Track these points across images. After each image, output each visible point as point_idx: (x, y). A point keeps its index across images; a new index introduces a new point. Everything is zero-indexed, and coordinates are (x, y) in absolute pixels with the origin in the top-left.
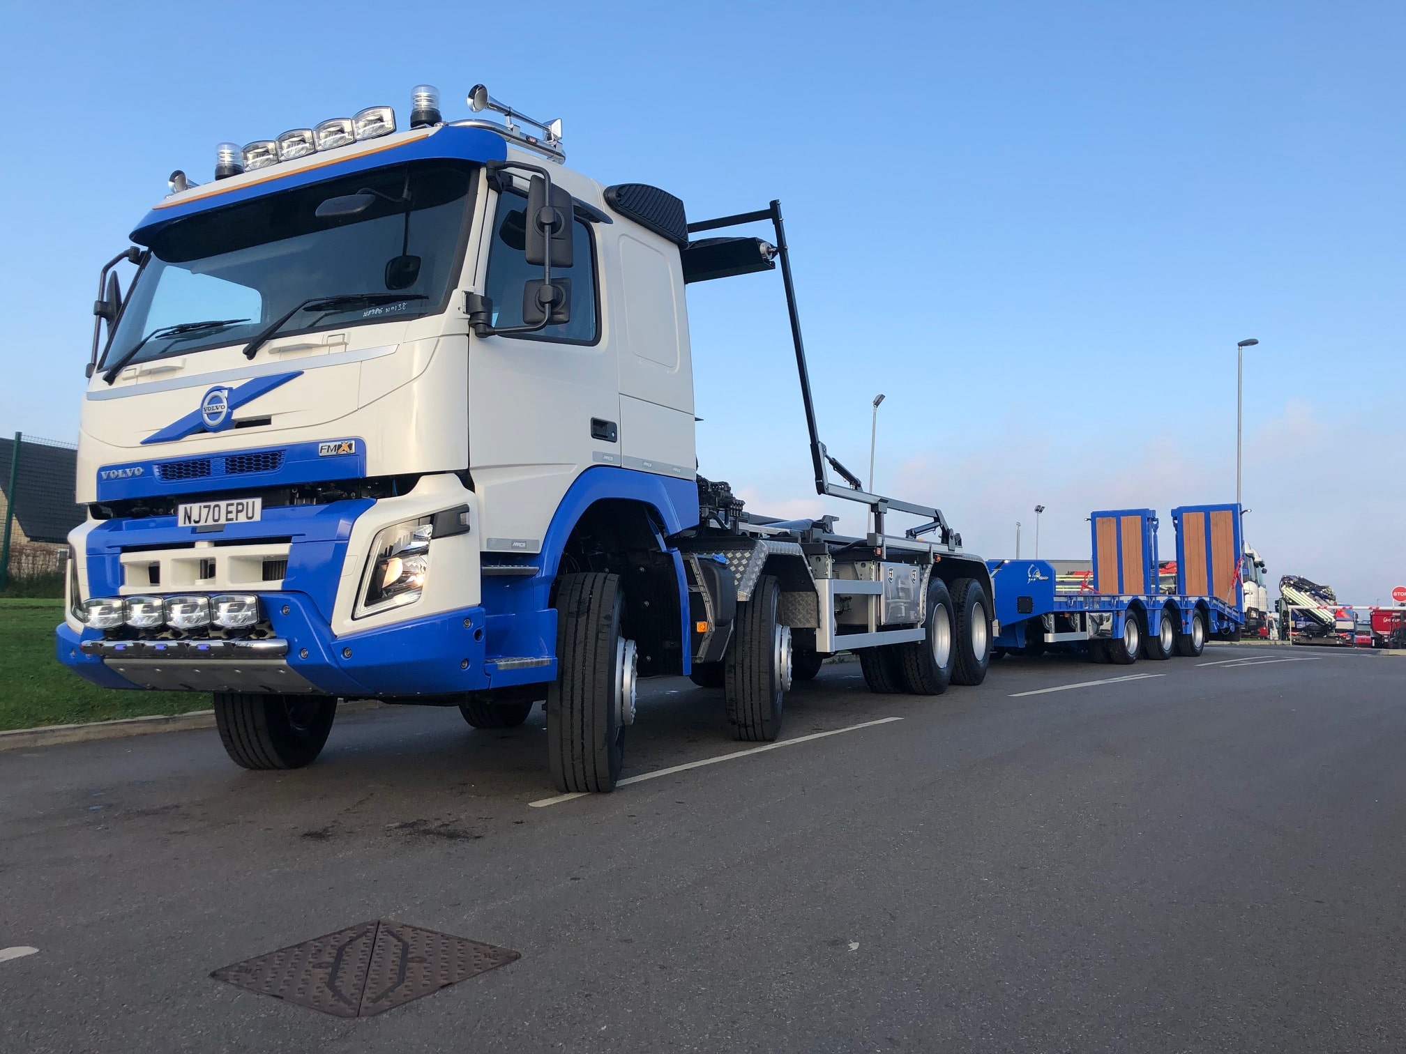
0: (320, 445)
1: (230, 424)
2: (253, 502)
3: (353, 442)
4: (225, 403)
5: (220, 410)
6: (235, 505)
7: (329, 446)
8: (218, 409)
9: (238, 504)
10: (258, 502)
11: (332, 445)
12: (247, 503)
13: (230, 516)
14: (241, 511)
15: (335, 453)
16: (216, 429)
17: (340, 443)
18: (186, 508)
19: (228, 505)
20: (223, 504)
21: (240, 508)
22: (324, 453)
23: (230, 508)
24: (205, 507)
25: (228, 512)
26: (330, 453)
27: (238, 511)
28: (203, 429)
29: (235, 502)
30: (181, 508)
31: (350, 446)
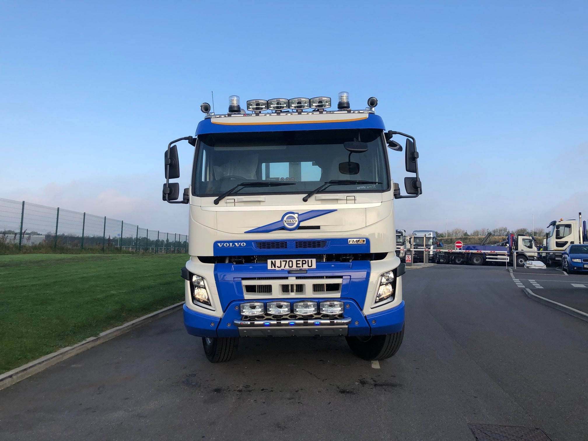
0: (349, 240)
1: (299, 228)
2: (311, 261)
3: (365, 239)
4: (297, 219)
5: (294, 222)
6: (301, 261)
7: (353, 241)
8: (293, 222)
9: (303, 261)
10: (314, 260)
11: (355, 240)
12: (308, 261)
13: (298, 265)
14: (305, 263)
15: (356, 243)
16: (290, 230)
17: (359, 239)
18: (272, 262)
19: (297, 261)
20: (294, 261)
21: (304, 262)
22: (351, 243)
23: (298, 262)
24: (283, 261)
25: (297, 264)
26: (354, 243)
27: (303, 264)
28: (283, 228)
29: (301, 260)
30: (269, 261)
31: (364, 241)
